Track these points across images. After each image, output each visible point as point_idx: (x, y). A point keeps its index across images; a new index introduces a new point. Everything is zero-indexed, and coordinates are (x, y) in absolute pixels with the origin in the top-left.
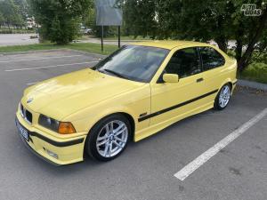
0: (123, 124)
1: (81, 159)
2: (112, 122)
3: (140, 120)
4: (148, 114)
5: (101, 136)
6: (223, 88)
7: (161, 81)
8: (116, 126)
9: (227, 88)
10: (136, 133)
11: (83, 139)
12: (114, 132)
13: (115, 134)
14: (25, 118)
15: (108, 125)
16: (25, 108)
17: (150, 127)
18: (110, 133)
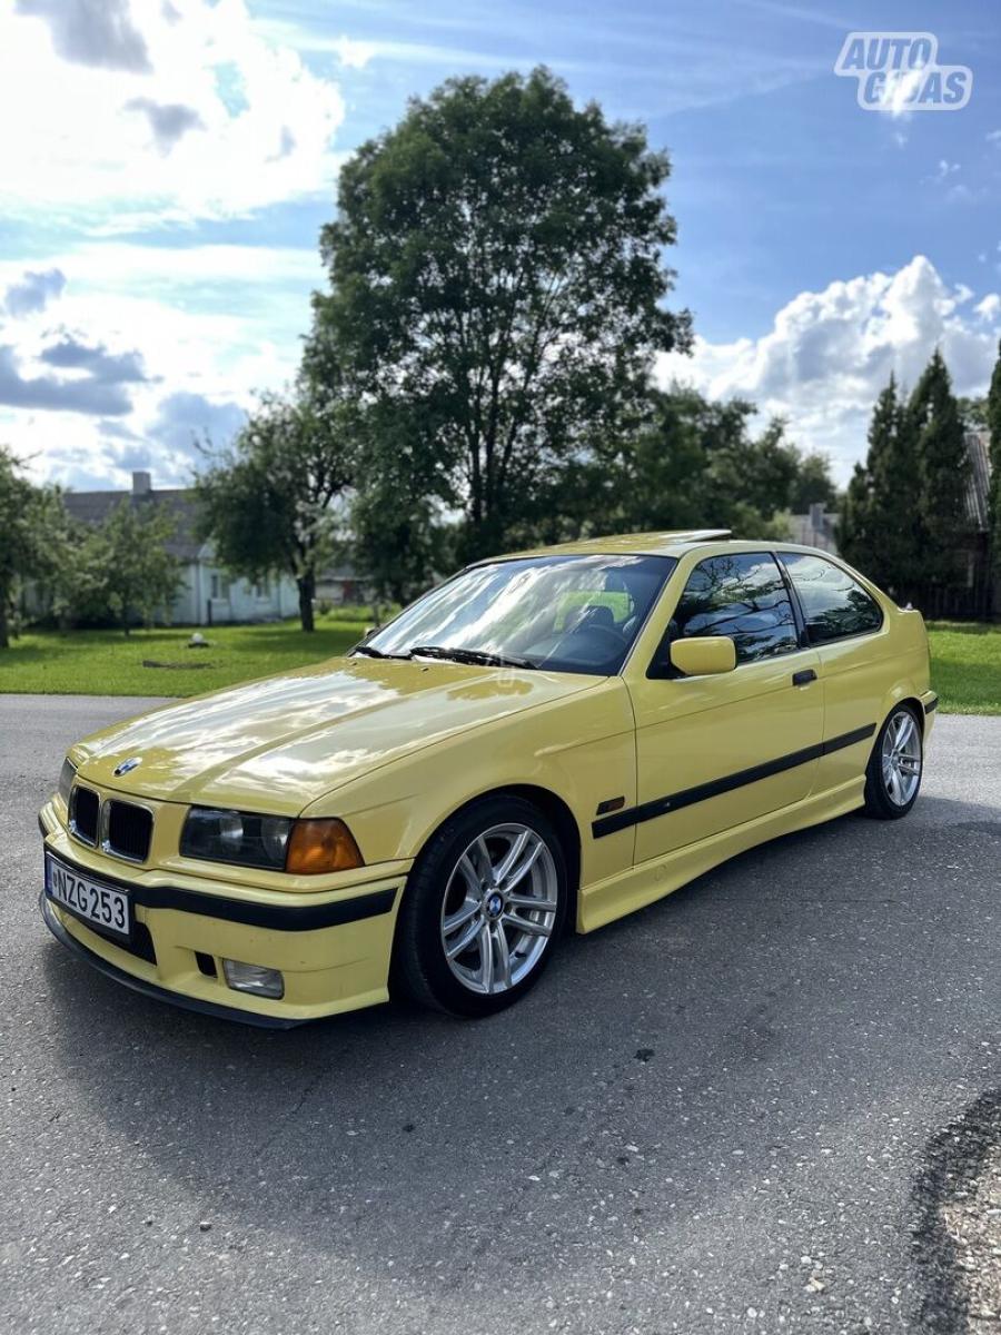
0: (526, 834)
1: (381, 995)
2: (480, 839)
3: (600, 830)
4: (629, 804)
5: (451, 911)
6: (892, 720)
7: (662, 668)
8: (499, 848)
9: (906, 722)
10: (586, 890)
11: (393, 892)
12: (498, 877)
13: (504, 884)
14: (106, 844)
15: (470, 855)
16: (103, 795)
17: (638, 869)
18: (484, 888)
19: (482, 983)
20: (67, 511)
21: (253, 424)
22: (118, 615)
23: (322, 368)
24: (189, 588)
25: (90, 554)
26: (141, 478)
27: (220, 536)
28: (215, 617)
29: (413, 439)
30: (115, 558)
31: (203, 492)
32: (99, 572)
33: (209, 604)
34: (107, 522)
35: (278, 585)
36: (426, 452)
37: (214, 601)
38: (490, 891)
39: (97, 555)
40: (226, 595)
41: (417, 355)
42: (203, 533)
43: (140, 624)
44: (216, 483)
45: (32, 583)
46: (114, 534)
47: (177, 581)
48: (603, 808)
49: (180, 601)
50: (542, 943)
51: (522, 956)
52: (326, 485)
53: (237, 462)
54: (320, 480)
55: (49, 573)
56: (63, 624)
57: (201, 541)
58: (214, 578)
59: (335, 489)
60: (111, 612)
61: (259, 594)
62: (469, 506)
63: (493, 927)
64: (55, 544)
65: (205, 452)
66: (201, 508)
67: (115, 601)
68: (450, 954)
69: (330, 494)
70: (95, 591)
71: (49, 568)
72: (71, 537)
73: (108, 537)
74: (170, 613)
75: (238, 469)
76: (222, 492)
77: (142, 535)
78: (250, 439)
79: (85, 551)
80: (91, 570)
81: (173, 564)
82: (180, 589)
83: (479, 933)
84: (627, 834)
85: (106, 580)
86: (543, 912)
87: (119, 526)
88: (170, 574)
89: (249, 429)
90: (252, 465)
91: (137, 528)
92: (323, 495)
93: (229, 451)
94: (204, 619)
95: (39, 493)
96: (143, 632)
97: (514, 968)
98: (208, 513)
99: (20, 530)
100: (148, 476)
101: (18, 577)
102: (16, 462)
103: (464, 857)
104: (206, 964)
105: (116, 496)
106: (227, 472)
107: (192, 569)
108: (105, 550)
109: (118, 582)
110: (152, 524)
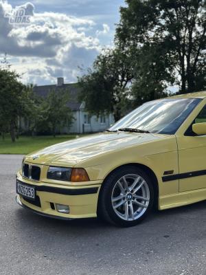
0: (139, 178)
1: (94, 215)
2: (124, 177)
3: (165, 179)
4: (176, 173)
8: (131, 181)
10: (161, 197)
11: (97, 188)
12: (130, 189)
13: (132, 191)
14: (30, 177)
15: (121, 181)
16: (30, 165)
17: (180, 194)
18: (126, 192)
19: (125, 217)
20: (35, 93)
21: (99, 57)
22: (52, 130)
23: (123, 35)
24: (76, 120)
25: (42, 108)
26: (60, 80)
27: (86, 100)
28: (86, 130)
29: (155, 59)
30: (50, 110)
31: (81, 84)
32: (45, 115)
33: (83, 125)
34: (48, 96)
35: (108, 117)
36: (161, 64)
37: (85, 124)
38: (128, 193)
39: (44, 109)
40: (89, 122)
41: (159, 26)
42: (81, 99)
43: (59, 134)
44: (85, 81)
45: (23, 119)
46: (50, 101)
47: (72, 117)
48: (166, 173)
49: (73, 125)
50: (145, 210)
51: (138, 213)
52: (125, 79)
53: (93, 72)
54: (123, 77)
55: (28, 115)
56: (33, 134)
57: (80, 102)
58: (85, 116)
59: (129, 79)
60: (49, 128)
61: (101, 122)
62: (181, 84)
63: (129, 203)
64: (31, 105)
65: (81, 69)
66: (80, 90)
67: (50, 124)
68: (114, 207)
69: (126, 82)
70: (44, 121)
71: (28, 113)
72: (36, 102)
73: (49, 102)
74: (69, 129)
75: (93, 75)
76: (88, 84)
77: (60, 100)
78: (97, 63)
79: (40, 107)
80: (42, 114)
81: (70, 111)
82: (73, 120)
83: (124, 204)
84: (176, 182)
85: (47, 117)
86: (145, 201)
87: (52, 98)
88: (69, 114)
89: (98, 60)
90: (98, 73)
91: (58, 98)
92: (124, 83)
93: (90, 68)
94: (81, 131)
95: (25, 86)
96: (60, 136)
97: (135, 216)
98: (82, 92)
99: (19, 100)
100: (63, 79)
101: (18, 117)
102: (18, 76)
103: (118, 181)
104: (52, 206)
105: (51, 87)
106: (89, 76)
107: (77, 113)
108: (47, 107)
109: (51, 118)
110: (63, 96)
